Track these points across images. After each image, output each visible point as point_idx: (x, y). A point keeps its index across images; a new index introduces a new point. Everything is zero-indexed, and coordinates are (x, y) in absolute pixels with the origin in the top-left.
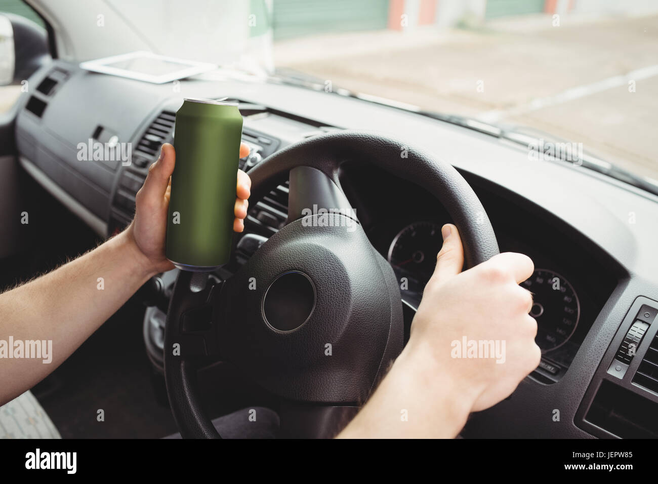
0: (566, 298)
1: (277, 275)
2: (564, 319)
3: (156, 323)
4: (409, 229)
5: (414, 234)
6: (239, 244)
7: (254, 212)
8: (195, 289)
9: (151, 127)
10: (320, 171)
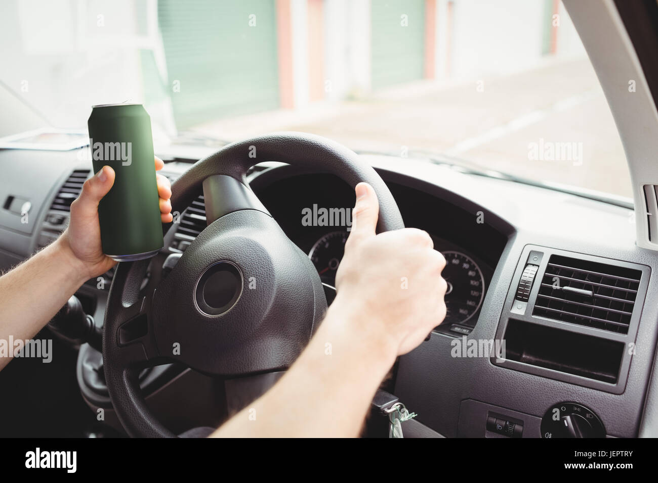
0: (470, 273)
1: (205, 268)
2: (472, 292)
3: (89, 367)
4: (322, 241)
5: (327, 245)
6: (165, 264)
7: (175, 243)
8: (127, 305)
9: (64, 187)
10: (230, 177)
